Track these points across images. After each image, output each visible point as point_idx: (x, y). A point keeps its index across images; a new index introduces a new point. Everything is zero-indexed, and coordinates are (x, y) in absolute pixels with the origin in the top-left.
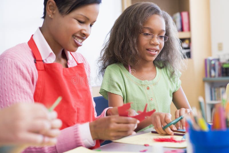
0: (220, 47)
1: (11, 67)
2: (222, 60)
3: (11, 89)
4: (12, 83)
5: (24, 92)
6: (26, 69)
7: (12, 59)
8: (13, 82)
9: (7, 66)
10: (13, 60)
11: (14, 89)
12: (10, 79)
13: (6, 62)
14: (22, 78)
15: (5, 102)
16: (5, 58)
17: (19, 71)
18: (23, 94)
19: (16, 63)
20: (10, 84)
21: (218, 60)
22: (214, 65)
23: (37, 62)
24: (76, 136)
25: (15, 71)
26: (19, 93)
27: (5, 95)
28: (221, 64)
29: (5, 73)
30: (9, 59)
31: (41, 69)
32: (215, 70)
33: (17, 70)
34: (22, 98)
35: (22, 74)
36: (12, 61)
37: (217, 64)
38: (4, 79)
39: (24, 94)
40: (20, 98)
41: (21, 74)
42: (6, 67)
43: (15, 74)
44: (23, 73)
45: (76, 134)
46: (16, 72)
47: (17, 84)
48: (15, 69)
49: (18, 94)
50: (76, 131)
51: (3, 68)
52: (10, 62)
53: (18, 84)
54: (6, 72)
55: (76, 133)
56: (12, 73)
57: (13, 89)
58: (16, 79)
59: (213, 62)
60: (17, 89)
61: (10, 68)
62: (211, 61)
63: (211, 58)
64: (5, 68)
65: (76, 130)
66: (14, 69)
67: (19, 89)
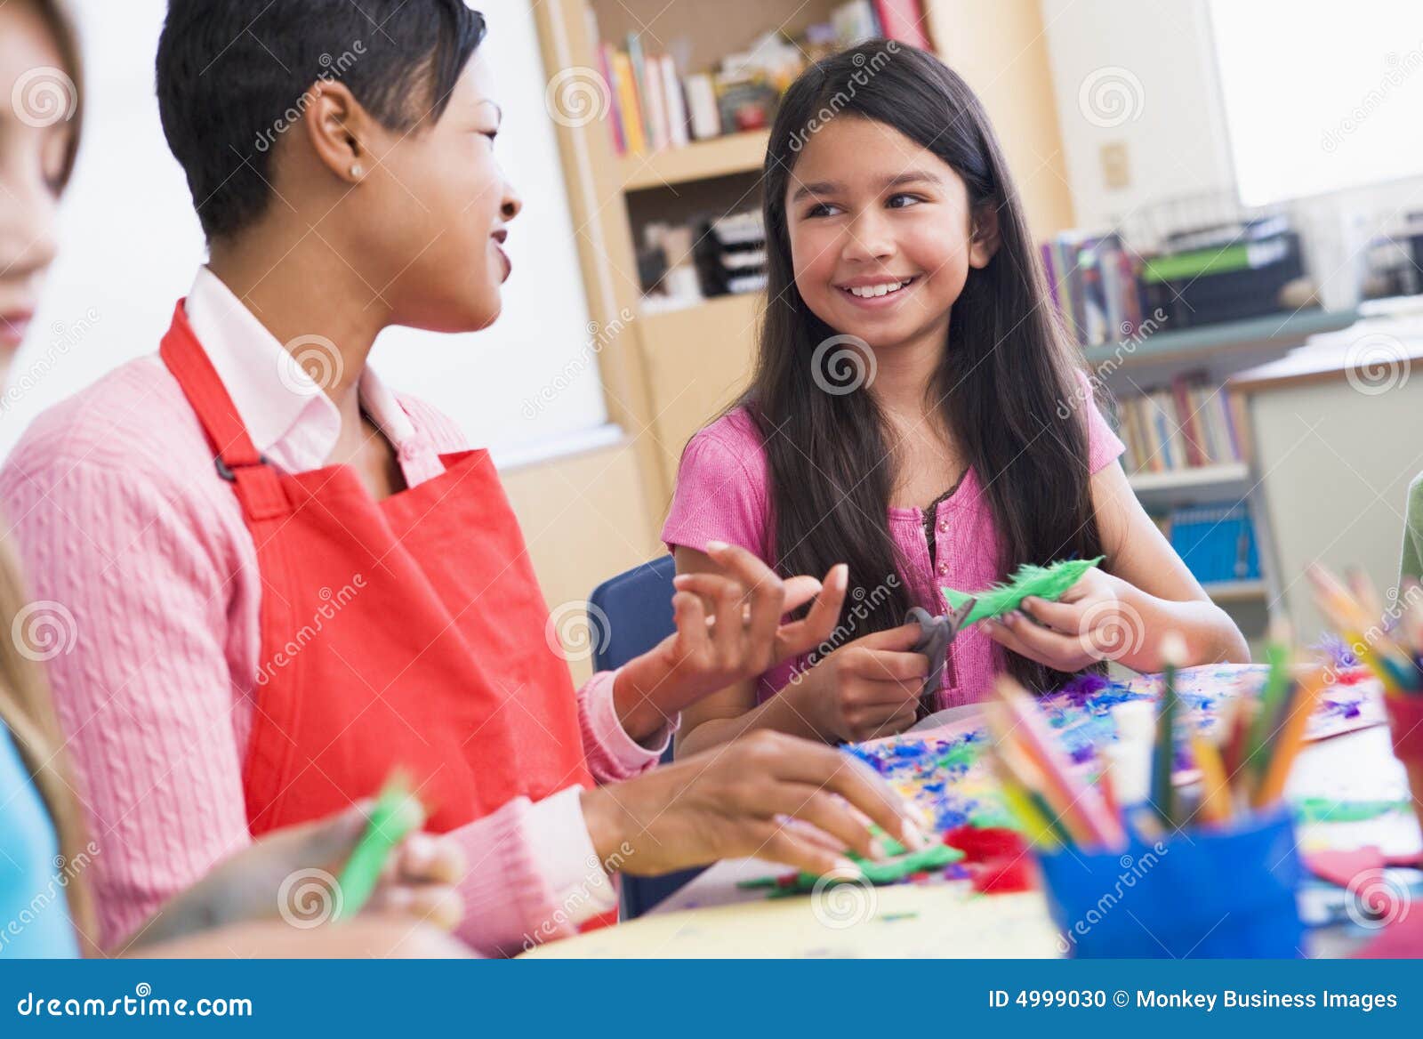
0: (1115, 169)
1: (100, 512)
2: (1139, 242)
3: (116, 642)
4: (117, 608)
5: (186, 650)
6: (186, 520)
7: (104, 465)
8: (123, 598)
9: (78, 507)
10: (110, 473)
11: (130, 635)
12: (104, 580)
13: (72, 482)
14: (170, 572)
15: (89, 719)
16: (61, 461)
17: (150, 531)
18: (180, 662)
19: (130, 490)
20: (109, 610)
21: (1115, 241)
22: (1096, 270)
23: (241, 474)
24: (513, 875)
25: (128, 534)
26: (163, 662)
27: (81, 676)
28: (1135, 268)
29: (73, 547)
30: (86, 467)
31: (264, 513)
32: (1101, 301)
33: (141, 527)
34: (178, 684)
35: (168, 548)
36: (104, 477)
37: (1110, 263)
38: (71, 584)
39: (189, 660)
40: (172, 689)
41: (162, 551)
42: (72, 515)
43: (132, 549)
44: (174, 543)
45: (516, 866)
46: (135, 538)
47: (145, 610)
48: (127, 520)
49: (158, 667)
50: (513, 849)
51: (59, 522)
52: (95, 486)
53: (152, 606)
54: (80, 543)
55: (508, 859)
56: (113, 544)
57: (124, 639)
58: (138, 578)
59: (1086, 259)
60: (151, 637)
61: (96, 518)
62: (1073, 253)
63: (1073, 237)
64: (66, 519)
65: (511, 844)
66: (119, 523)
67: (158, 635)
